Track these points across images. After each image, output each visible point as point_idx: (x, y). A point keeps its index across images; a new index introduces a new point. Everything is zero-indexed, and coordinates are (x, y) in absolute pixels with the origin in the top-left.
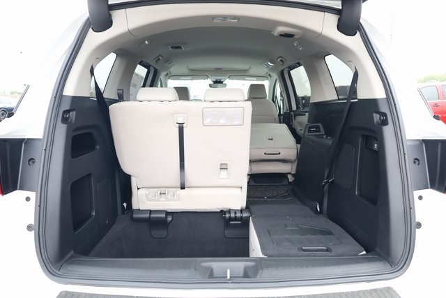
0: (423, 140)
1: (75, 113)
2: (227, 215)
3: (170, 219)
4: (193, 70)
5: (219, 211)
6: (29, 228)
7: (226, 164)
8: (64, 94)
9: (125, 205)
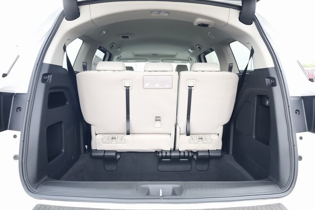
0: (301, 97)
1: (51, 76)
2: (160, 154)
3: (118, 157)
4: (137, 55)
5: (154, 151)
6: (15, 157)
7: (159, 117)
8: (44, 62)
9: (86, 146)
